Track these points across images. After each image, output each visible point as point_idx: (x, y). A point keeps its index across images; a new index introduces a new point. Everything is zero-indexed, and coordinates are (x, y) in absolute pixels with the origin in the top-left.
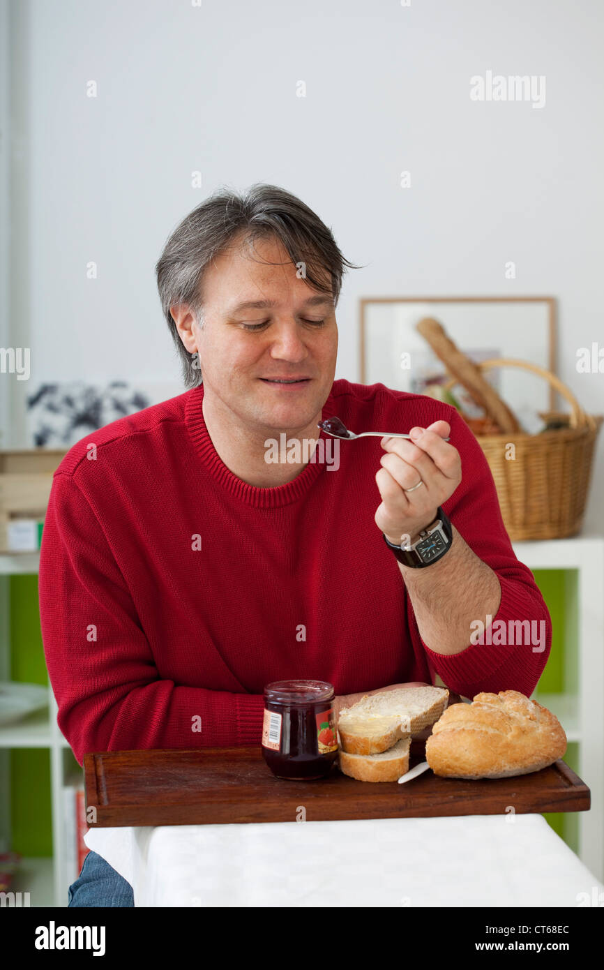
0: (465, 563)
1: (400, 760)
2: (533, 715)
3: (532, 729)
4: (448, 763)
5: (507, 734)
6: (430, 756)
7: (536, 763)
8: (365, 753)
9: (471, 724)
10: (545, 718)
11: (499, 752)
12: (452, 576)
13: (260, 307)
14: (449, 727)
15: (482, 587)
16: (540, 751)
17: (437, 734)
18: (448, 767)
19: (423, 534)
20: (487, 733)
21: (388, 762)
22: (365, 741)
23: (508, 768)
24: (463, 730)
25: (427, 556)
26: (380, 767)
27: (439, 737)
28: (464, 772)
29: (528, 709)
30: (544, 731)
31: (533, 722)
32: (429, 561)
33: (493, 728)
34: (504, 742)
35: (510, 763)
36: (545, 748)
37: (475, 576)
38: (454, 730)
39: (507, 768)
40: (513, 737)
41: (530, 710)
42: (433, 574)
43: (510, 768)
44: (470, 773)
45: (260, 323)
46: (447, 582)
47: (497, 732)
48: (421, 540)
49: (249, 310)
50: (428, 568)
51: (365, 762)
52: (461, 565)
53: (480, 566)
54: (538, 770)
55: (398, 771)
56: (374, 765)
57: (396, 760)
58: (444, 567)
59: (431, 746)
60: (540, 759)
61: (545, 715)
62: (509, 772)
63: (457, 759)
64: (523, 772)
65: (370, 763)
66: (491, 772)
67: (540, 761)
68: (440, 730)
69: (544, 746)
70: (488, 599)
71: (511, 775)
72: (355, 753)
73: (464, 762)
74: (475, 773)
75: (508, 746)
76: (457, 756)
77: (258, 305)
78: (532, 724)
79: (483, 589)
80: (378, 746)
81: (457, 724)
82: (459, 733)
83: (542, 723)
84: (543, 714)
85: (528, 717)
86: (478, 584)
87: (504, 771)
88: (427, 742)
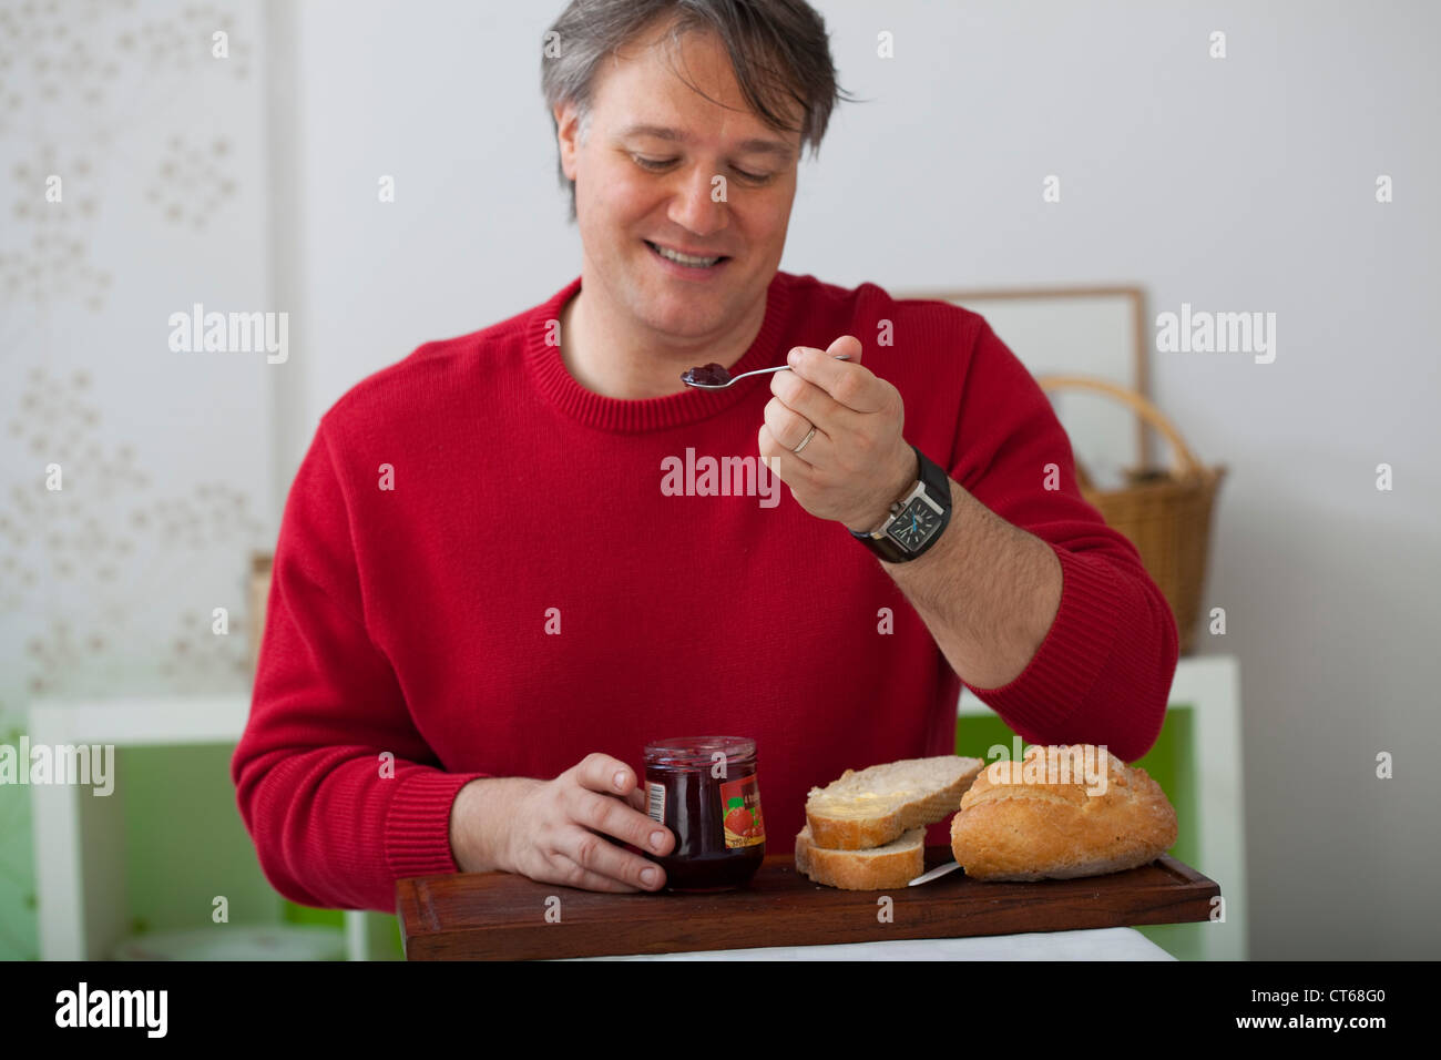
0: (985, 538)
1: (909, 853)
2: (1121, 777)
3: (1122, 799)
4: (989, 853)
5: (1081, 806)
6: (958, 845)
7: (1130, 852)
8: (853, 846)
9: (1023, 791)
10: (1141, 784)
11: (1070, 833)
12: (966, 564)
13: (665, 138)
14: (988, 797)
15: (1024, 570)
16: (1137, 832)
17: (969, 809)
18: (988, 860)
19: (895, 508)
20: (1049, 803)
21: (890, 856)
22: (852, 827)
23: (1085, 859)
24: (1011, 799)
25: (913, 540)
26: (877, 865)
27: (972, 814)
28: (1013, 867)
29: (1113, 768)
30: (1141, 803)
31: (1122, 789)
32: (918, 548)
33: (1060, 796)
34: (1077, 817)
35: (1089, 850)
36: (1143, 828)
37: (1008, 554)
38: (995, 801)
39: (1083, 859)
40: (1092, 809)
41: (1117, 770)
42: (934, 565)
43: (1088, 858)
44: (1023, 868)
45: (661, 159)
46: (961, 574)
47: (1065, 802)
48: (893, 518)
49: (648, 138)
50: (923, 558)
51: (854, 860)
52: (978, 543)
53: (1013, 539)
54: (1133, 866)
55: (907, 871)
56: (868, 862)
57: (902, 854)
58: (950, 550)
59: (958, 829)
60: (1137, 846)
61: (1142, 780)
62: (1086, 865)
63: (1002, 847)
64: (1110, 869)
65: (861, 860)
66: (1058, 866)
67: (1135, 849)
68: (973, 803)
69: (1140, 825)
70: (1038, 587)
71: (1090, 871)
72: (837, 848)
73: (1014, 851)
74: (1033, 867)
75: (1084, 822)
76: (1002, 840)
77: (662, 134)
78: (1121, 791)
79: (1028, 572)
80: (872, 834)
81: (1000, 791)
82: (1004, 804)
83: (1136, 791)
84: (1138, 778)
85: (1115, 780)
86: (1015, 567)
87: (1079, 864)
88: (952, 822)
